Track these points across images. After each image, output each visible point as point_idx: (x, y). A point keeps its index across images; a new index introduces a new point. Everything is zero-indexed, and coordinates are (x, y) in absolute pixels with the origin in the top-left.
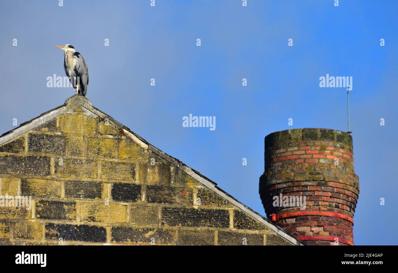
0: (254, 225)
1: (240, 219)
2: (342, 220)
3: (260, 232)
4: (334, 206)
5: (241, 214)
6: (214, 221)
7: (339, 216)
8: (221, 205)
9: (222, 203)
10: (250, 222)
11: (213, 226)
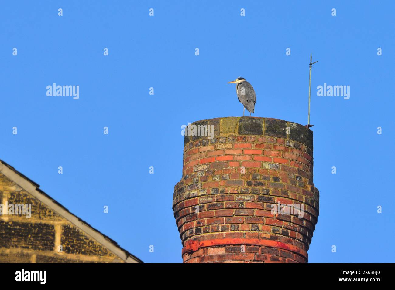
0: (90, 248)
1: (71, 239)
2: (292, 253)
3: (100, 258)
4: (281, 233)
5: (73, 231)
6: (31, 240)
7: (287, 247)
8: (43, 217)
9: (45, 214)
10: (85, 243)
11: (30, 247)
